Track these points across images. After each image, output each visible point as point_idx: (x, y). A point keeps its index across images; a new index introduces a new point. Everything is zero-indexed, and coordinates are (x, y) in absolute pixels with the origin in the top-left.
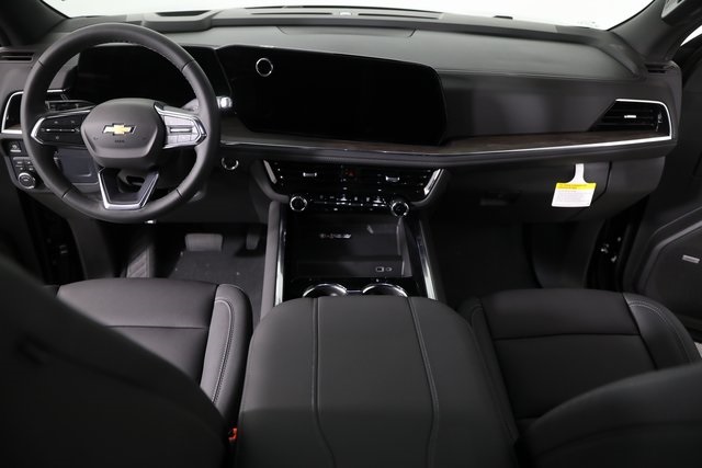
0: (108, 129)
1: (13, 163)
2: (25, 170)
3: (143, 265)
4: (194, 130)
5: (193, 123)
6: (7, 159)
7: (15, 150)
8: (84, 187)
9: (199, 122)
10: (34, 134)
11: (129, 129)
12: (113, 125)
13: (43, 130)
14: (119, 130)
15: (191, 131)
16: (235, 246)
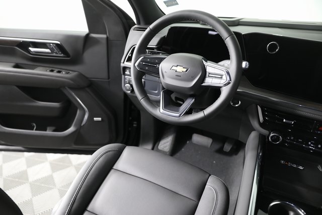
0: (174, 68)
1: (125, 79)
2: (129, 83)
3: (168, 142)
4: (224, 77)
5: (224, 73)
6: (123, 76)
7: (127, 73)
8: (152, 97)
9: (228, 73)
10: (136, 64)
11: (185, 70)
12: (177, 66)
13: (141, 63)
14: (180, 69)
15: (221, 78)
16: (217, 146)
